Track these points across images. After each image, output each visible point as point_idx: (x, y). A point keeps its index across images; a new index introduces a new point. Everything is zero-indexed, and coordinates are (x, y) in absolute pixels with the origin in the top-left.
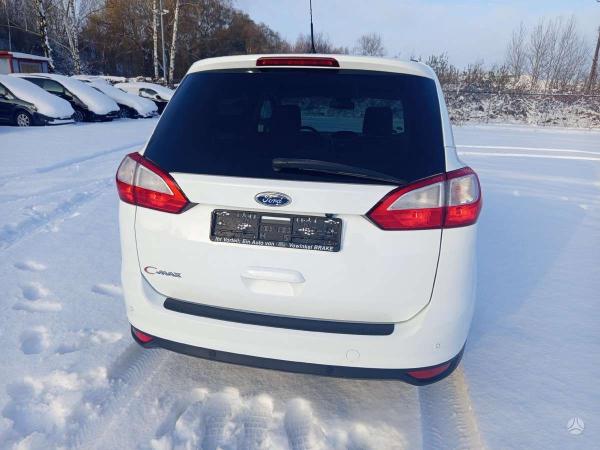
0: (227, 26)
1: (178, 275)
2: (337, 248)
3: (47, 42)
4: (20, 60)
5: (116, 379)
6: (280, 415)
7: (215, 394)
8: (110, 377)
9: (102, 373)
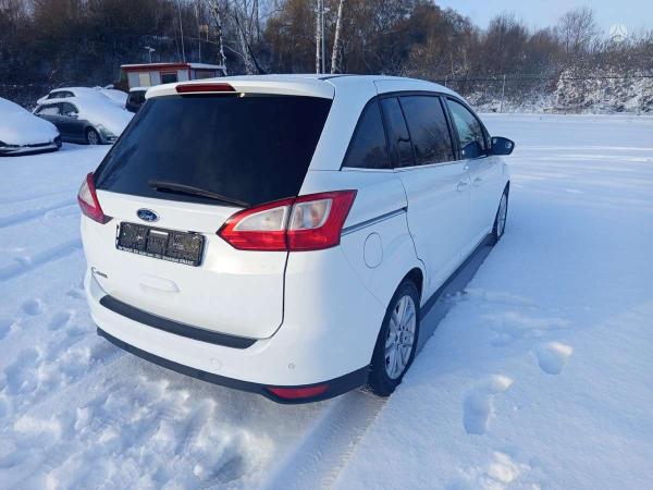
0: (408, 16)
1: (106, 276)
2: (198, 263)
3: (221, 51)
4: (197, 70)
5: (96, 360)
6: (186, 411)
7: (151, 383)
8: (92, 357)
9: (87, 353)
